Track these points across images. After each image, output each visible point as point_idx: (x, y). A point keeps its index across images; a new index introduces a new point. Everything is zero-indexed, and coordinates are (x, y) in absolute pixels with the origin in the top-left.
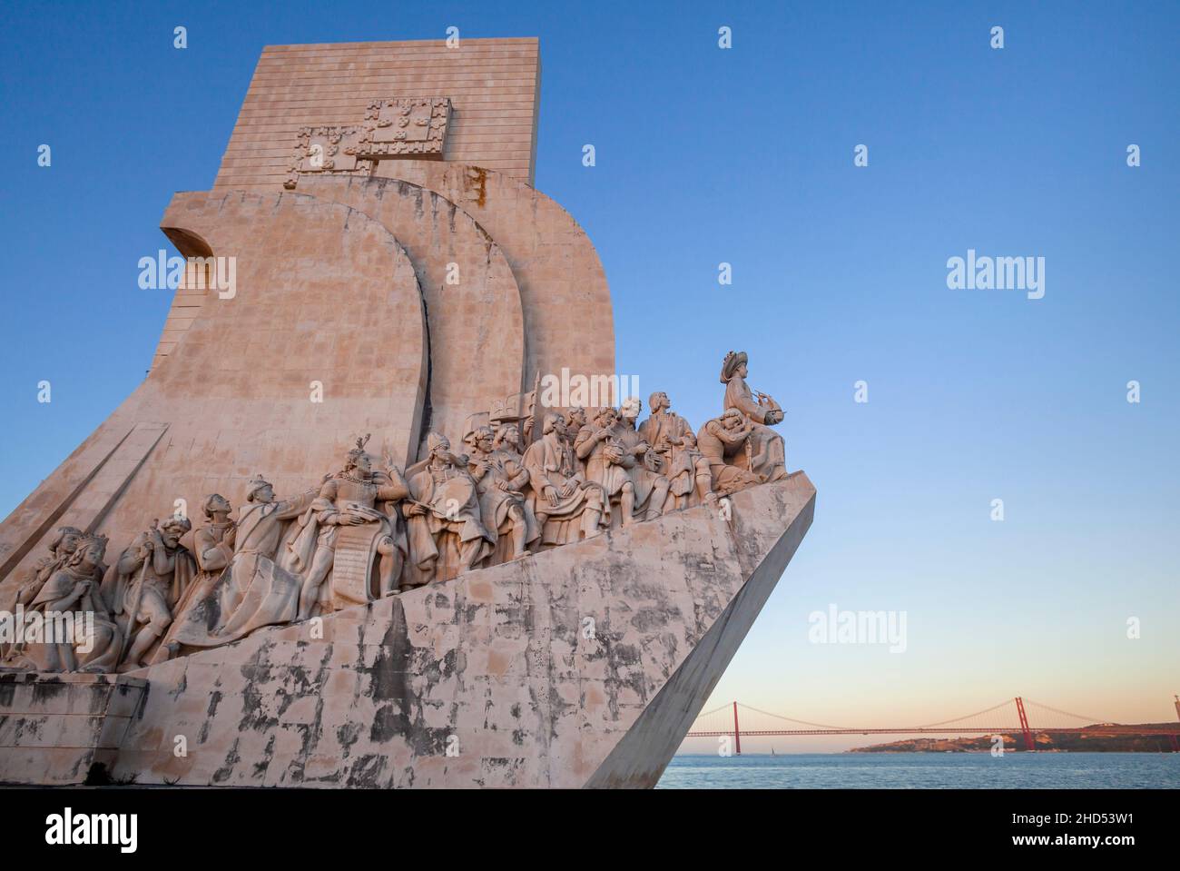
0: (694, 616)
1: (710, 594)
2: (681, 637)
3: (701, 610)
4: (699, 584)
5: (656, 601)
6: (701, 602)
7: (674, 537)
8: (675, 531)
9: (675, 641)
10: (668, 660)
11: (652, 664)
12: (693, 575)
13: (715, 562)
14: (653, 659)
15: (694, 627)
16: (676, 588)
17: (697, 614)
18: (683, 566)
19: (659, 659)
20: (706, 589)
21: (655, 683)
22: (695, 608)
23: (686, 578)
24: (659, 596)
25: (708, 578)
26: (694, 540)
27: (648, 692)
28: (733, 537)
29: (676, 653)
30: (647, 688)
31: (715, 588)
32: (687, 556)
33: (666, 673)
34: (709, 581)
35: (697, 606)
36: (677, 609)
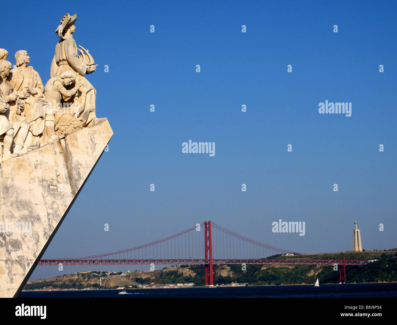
0: (47, 220)
1: (55, 206)
2: (41, 234)
3: (51, 216)
4: (49, 199)
5: (28, 211)
6: (50, 211)
7: (36, 167)
8: (36, 163)
9: (39, 236)
10: (35, 247)
11: (27, 250)
12: (46, 193)
13: (59, 185)
14: (28, 247)
15: (48, 227)
16: (38, 202)
17: (49, 219)
18: (41, 187)
19: (31, 247)
20: (53, 203)
21: (29, 262)
22: (48, 216)
23: (43, 196)
24: (29, 208)
25: (54, 195)
26: (46, 170)
27: (26, 267)
28: (67, 168)
29: (39, 243)
30: (26, 264)
31: (58, 202)
32: (43, 180)
33: (35, 255)
34: (55, 198)
35: (48, 214)
36: (38, 216)
